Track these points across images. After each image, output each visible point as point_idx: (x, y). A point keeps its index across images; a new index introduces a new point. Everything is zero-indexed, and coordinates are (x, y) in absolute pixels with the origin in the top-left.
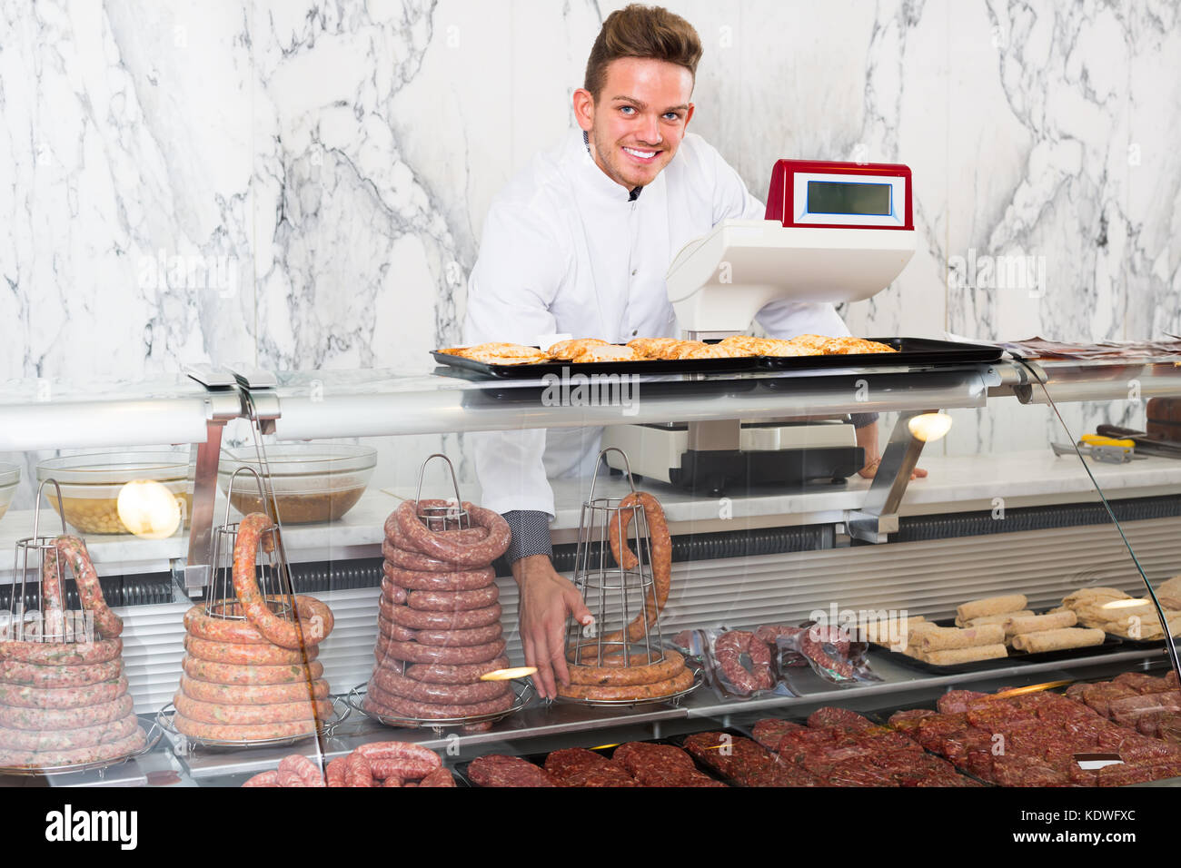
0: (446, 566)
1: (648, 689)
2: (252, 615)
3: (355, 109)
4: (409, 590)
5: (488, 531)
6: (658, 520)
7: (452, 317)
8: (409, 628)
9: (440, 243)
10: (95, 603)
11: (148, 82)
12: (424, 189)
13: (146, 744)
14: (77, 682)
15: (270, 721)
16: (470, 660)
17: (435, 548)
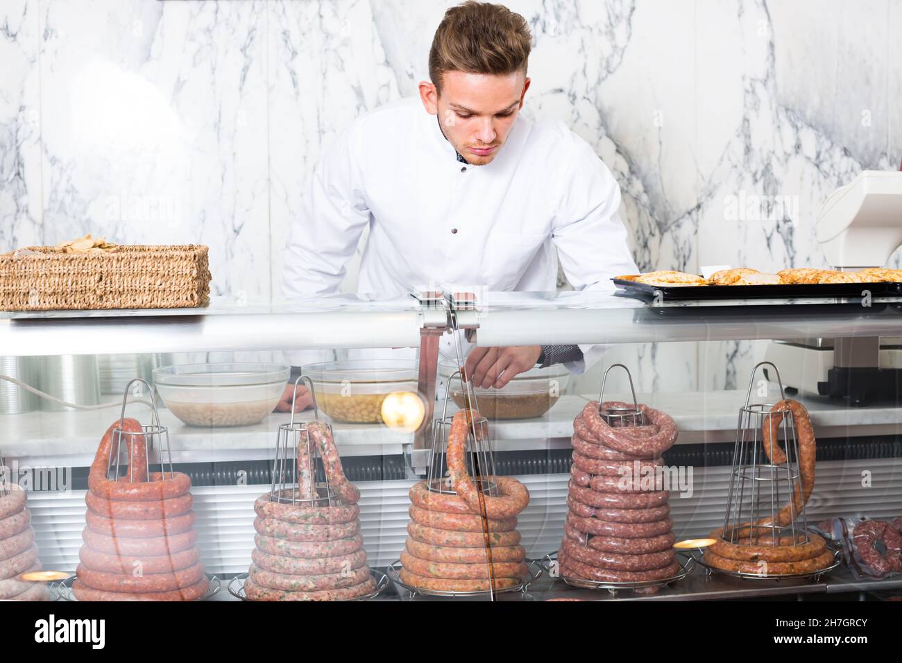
0: (622, 456)
1: (792, 566)
2: (461, 490)
3: (569, 95)
4: (592, 475)
5: (658, 429)
6: (804, 423)
7: (647, 260)
8: (592, 507)
9: (638, 202)
10: (336, 476)
11: (407, 77)
12: (625, 157)
13: (376, 589)
14: (320, 537)
15: (474, 577)
16: (640, 535)
17: (613, 441)
